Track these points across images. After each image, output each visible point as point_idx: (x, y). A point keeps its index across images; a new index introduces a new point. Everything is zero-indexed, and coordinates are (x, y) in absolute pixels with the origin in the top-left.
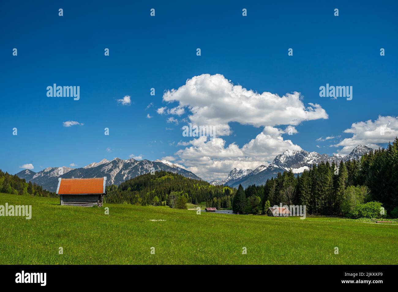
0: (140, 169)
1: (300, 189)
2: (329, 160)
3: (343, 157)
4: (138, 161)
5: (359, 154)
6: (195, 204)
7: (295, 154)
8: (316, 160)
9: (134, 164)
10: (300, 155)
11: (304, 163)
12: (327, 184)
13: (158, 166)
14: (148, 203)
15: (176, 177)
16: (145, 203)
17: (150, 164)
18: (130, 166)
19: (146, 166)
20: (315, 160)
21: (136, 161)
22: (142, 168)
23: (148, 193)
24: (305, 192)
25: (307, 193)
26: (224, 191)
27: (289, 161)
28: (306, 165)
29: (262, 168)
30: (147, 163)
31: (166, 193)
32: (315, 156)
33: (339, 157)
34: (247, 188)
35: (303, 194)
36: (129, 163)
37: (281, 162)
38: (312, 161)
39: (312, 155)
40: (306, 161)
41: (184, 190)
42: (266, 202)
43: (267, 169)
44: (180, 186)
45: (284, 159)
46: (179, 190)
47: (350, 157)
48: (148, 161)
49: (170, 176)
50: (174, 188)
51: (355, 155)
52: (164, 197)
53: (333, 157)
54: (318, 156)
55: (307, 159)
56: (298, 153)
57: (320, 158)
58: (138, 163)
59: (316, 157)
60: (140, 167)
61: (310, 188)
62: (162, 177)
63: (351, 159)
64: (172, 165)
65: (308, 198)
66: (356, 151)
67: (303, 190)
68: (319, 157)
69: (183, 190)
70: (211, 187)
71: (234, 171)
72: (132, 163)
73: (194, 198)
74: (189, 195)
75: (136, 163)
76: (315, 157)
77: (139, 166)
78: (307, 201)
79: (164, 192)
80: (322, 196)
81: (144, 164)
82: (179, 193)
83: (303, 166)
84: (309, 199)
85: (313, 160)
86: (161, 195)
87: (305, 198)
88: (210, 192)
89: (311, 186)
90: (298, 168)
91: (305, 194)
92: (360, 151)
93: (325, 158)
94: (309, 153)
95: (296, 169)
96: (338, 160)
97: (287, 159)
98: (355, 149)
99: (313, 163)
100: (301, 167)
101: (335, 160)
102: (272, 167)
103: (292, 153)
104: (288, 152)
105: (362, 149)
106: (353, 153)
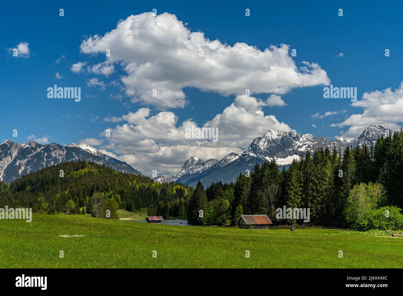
0: (45, 158)
1: (287, 188)
2: (329, 146)
3: (348, 141)
4: (43, 146)
5: (371, 138)
6: (131, 211)
7: (280, 137)
8: (311, 146)
9: (35, 149)
10: (288, 139)
11: (293, 150)
12: (325, 181)
13: (73, 153)
14: (58, 210)
15: (102, 170)
16: (53, 210)
17: (61, 150)
18: (30, 152)
19: (56, 154)
20: (309, 146)
21: (39, 146)
22: (49, 157)
23: (58, 195)
24: (294, 192)
25: (297, 194)
26: (175, 192)
27: (271, 147)
28: (296, 153)
29: (233, 157)
30: (56, 148)
31: (86, 194)
32: (309, 140)
33: (343, 142)
34: (209, 187)
35: (291, 196)
36: (27, 148)
37: (260, 149)
38: (305, 147)
39: (306, 139)
40: (296, 147)
41: (114, 190)
42: (238, 208)
43: (240, 158)
44: (109, 184)
45: (264, 144)
46: (107, 190)
47: (359, 142)
48: (59, 145)
49: (92, 168)
50: (99, 187)
51: (366, 139)
52: (83, 200)
53: (335, 142)
54: (313, 140)
55: (299, 144)
56: (285, 135)
57: (316, 142)
58: (42, 148)
60: (46, 155)
61: (301, 186)
62: (80, 170)
63: (361, 144)
64: (96, 152)
65: (298, 201)
66: (368, 133)
67: (291, 190)
68: (314, 142)
69: (112, 190)
70: (155, 186)
71: (190, 161)
72: (32, 148)
73: (129, 203)
74: (121, 198)
75: (39, 148)
76: (309, 142)
77: (44, 153)
78: (296, 206)
79: (83, 193)
80: (318, 198)
81: (51, 151)
82: (107, 194)
83: (292, 155)
84: (299, 203)
85: (306, 146)
86: (79, 198)
87: (293, 201)
88: (153, 193)
89: (302, 185)
90: (284, 158)
91: (294, 196)
92: (374, 133)
93: (324, 143)
94: (301, 136)
95: (282, 159)
96: (342, 146)
97: (270, 143)
98: (367, 131)
99: (306, 151)
100: (289, 157)
101: (338, 145)
102: (246, 156)
103: (276, 134)
104: (271, 133)
105: (376, 130)
106: (363, 137)
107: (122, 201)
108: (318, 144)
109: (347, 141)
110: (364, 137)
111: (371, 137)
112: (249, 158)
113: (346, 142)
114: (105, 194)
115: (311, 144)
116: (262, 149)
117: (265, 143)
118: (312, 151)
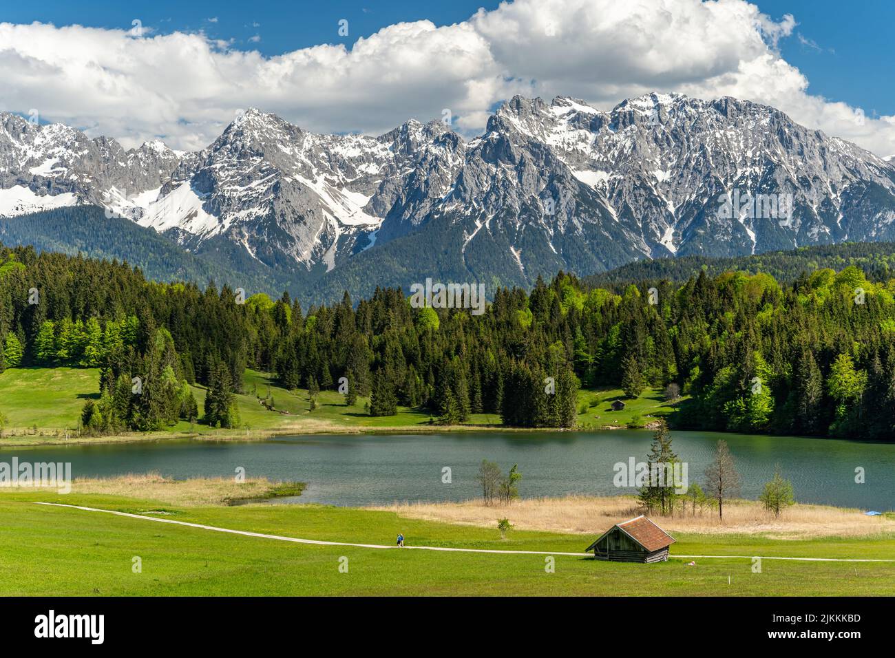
2: (122, 164)
3: (179, 154)
5: (250, 148)
8: (71, 161)
11: (13, 173)
20: (63, 163)
28: (22, 182)
32: (62, 143)
33: (164, 154)
38: (49, 163)
39: (53, 139)
40: (23, 164)
47: (211, 160)
51: (235, 150)
53: (140, 155)
54: (77, 144)
55: (30, 153)
57: (86, 152)
59: (67, 148)
63: (218, 166)
66: (240, 133)
68: (80, 149)
76: (62, 148)
83: (9, 187)
85: (57, 160)
92: (256, 134)
93: (107, 154)
94: (39, 129)
96: (161, 168)
98: (236, 127)
99: (56, 175)
101: (148, 164)
105: (262, 128)
106: (225, 143)
108: (90, 158)
109: (175, 152)
110: (229, 146)
111: (249, 144)
113: (170, 157)
115: (71, 155)
118: (74, 177)
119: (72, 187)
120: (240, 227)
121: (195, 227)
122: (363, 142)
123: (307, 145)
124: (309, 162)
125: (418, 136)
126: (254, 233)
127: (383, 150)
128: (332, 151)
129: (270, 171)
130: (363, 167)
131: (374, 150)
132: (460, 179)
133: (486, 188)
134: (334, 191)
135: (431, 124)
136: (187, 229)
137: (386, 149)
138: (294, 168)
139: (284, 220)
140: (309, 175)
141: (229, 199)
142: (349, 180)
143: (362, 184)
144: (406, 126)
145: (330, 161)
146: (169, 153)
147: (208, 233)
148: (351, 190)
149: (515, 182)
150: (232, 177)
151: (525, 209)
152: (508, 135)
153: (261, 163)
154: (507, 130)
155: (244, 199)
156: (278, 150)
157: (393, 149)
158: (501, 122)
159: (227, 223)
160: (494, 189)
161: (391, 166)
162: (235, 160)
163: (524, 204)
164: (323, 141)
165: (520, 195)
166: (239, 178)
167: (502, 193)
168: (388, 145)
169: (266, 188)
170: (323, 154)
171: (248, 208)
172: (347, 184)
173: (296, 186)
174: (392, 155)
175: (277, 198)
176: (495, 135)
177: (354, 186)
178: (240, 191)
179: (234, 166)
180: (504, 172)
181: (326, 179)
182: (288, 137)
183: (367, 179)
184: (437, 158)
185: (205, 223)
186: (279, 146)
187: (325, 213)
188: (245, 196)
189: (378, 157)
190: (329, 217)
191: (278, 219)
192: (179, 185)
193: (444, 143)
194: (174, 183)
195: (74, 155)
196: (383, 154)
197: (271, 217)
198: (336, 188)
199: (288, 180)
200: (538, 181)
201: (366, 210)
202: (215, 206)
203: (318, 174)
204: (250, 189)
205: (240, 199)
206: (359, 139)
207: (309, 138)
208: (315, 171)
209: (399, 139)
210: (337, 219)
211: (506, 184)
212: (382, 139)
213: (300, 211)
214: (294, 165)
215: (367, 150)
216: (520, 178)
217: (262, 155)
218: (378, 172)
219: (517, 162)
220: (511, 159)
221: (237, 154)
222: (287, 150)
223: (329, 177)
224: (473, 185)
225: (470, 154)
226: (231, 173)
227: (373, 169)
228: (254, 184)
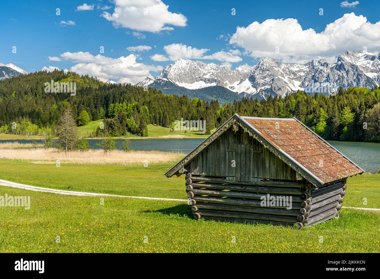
2: (229, 74)
3: (246, 71)
5: (266, 69)
7: (188, 65)
8: (215, 74)
10: (195, 67)
11: (199, 77)
13: (4, 72)
20: (213, 74)
27: (181, 73)
28: (202, 80)
29: (148, 81)
31: (99, 105)
32: (213, 69)
37: (171, 75)
38: (209, 74)
39: (211, 67)
40: (202, 75)
43: (155, 82)
45: (175, 71)
47: (254, 72)
53: (234, 71)
54: (217, 69)
55: (204, 72)
56: (192, 64)
57: (219, 71)
59: (214, 70)
63: (256, 74)
66: (263, 64)
68: (217, 70)
74: (149, 109)
76: (213, 70)
83: (198, 81)
85: (211, 73)
90: (191, 83)
92: (267, 65)
93: (225, 72)
94: (207, 65)
95: (190, 84)
96: (240, 75)
97: (179, 70)
98: (261, 63)
99: (211, 78)
100: (196, 82)
101: (237, 74)
102: (161, 81)
103: (185, 63)
104: (181, 61)
105: (269, 63)
106: (258, 67)
107: (150, 113)
108: (220, 73)
110: (259, 68)
111: (265, 67)
112: (164, 82)
113: (243, 72)
114: (127, 105)
115: (215, 72)
116: (172, 75)
117: (175, 69)
118: (216, 78)
119: (215, 81)
120: (262, 91)
121: (249, 92)
122: (300, 66)
123: (282, 67)
124: (283, 72)
125: (316, 64)
126: (266, 93)
127: (305, 68)
128: (290, 69)
129: (271, 75)
130: (299, 73)
131: (303, 68)
132: (328, 76)
133: (337, 78)
134: (290, 81)
135: (320, 60)
136: (247, 92)
137: (306, 68)
138: (279, 74)
139: (275, 89)
140: (283, 76)
141: (259, 83)
142: (295, 78)
143: (299, 78)
144: (313, 61)
145: (289, 72)
146: (243, 71)
147: (253, 93)
148: (296, 80)
149: (346, 77)
150: (260, 77)
151: (349, 85)
152: (344, 62)
153: (269, 73)
154: (344, 61)
155: (263, 84)
156: (274, 69)
157: (308, 68)
158: (342, 59)
159: (258, 90)
160: (339, 79)
161: (308, 73)
162: (261, 72)
163: (348, 83)
164: (287, 66)
165: (347, 81)
166: (262, 77)
167: (342, 80)
168: (307, 67)
169: (270, 80)
170: (287, 70)
171: (265, 86)
172: (294, 78)
173: (279, 79)
174: (308, 69)
175: (273, 83)
176: (340, 63)
177: (296, 79)
178: (262, 81)
179: (261, 74)
180: (342, 73)
181: (288, 77)
182: (277, 65)
183: (300, 77)
184: (321, 70)
185: (252, 91)
186: (274, 68)
187: (287, 87)
188: (264, 82)
189: (304, 70)
190: (289, 88)
191: (273, 89)
192: (245, 80)
193: (324, 65)
194: (244, 79)
195: (216, 72)
196: (305, 69)
197: (271, 89)
198: (291, 80)
199: (276, 78)
200: (353, 76)
201: (300, 86)
202: (255, 86)
203: (286, 76)
204: (265, 80)
205: (262, 83)
206: (298, 65)
207: (283, 65)
208: (285, 75)
209: (310, 65)
210: (291, 89)
211: (343, 77)
212: (305, 65)
213: (280, 87)
214: (279, 73)
215: (301, 69)
216: (347, 75)
217: (269, 70)
218: (304, 75)
219: (347, 70)
220: (345, 69)
221: (262, 70)
222: (276, 69)
223: (289, 77)
224: (333, 78)
225: (332, 69)
226: (260, 76)
227: (302, 74)
228: (266, 79)
